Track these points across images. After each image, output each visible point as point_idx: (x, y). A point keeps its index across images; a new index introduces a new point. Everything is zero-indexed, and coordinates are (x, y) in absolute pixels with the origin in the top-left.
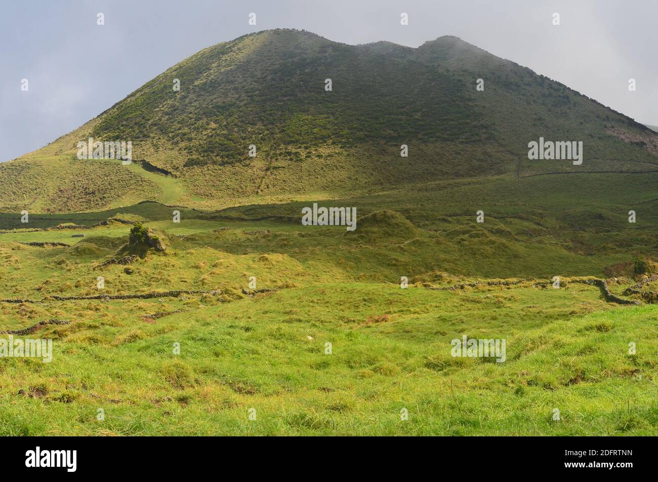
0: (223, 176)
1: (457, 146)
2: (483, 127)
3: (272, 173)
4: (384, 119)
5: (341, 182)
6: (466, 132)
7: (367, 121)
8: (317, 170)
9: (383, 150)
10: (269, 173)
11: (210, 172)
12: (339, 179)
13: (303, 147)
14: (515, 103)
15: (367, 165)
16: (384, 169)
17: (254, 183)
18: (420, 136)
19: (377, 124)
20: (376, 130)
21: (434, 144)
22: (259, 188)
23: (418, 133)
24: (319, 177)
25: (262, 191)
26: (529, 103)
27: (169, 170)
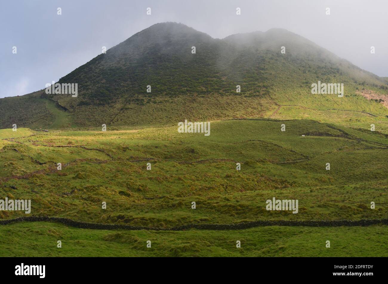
0: (95, 113)
1: (242, 98)
2: (264, 87)
3: (123, 112)
4: (202, 80)
5: (161, 119)
6: (252, 90)
7: (191, 81)
8: (149, 111)
9: (194, 100)
10: (121, 112)
11: (90, 110)
12: (160, 117)
13: (147, 96)
14: (294, 72)
15: (180, 109)
16: (190, 112)
17: (111, 118)
18: (221, 91)
19: (197, 83)
20: (195, 87)
21: (228, 97)
22: (112, 121)
23: (220, 89)
24: (149, 115)
25: (113, 123)
26: (304, 72)
27: (67, 108)
